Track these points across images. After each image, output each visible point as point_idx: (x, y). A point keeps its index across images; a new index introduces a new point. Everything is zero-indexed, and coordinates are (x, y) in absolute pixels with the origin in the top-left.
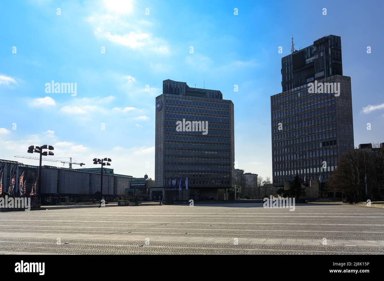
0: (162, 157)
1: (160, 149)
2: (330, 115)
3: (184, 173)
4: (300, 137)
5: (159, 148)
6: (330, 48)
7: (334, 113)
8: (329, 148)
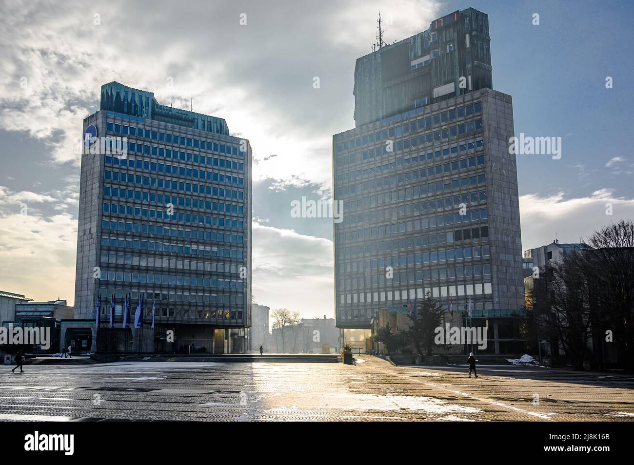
0: (94, 252)
1: (90, 233)
2: (473, 172)
3: (142, 289)
4: (399, 221)
6: (467, 36)
7: (481, 169)
8: (470, 243)
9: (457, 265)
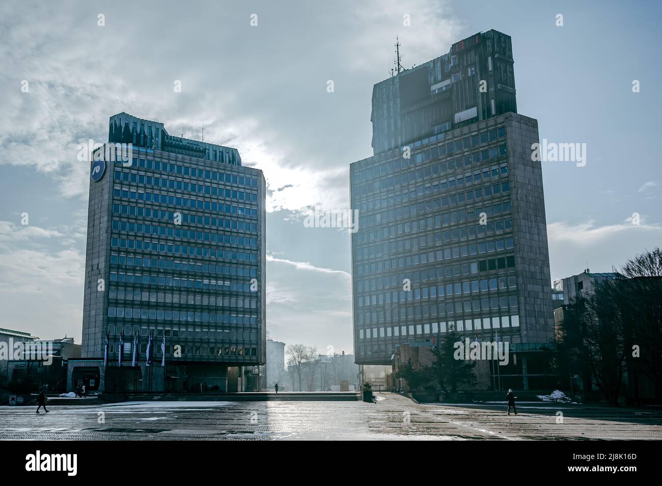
1: (98, 268)
2: (497, 200)
3: (152, 326)
4: (420, 252)
5: (95, 268)
6: (490, 58)
7: (507, 196)
8: (496, 274)
9: (482, 297)
